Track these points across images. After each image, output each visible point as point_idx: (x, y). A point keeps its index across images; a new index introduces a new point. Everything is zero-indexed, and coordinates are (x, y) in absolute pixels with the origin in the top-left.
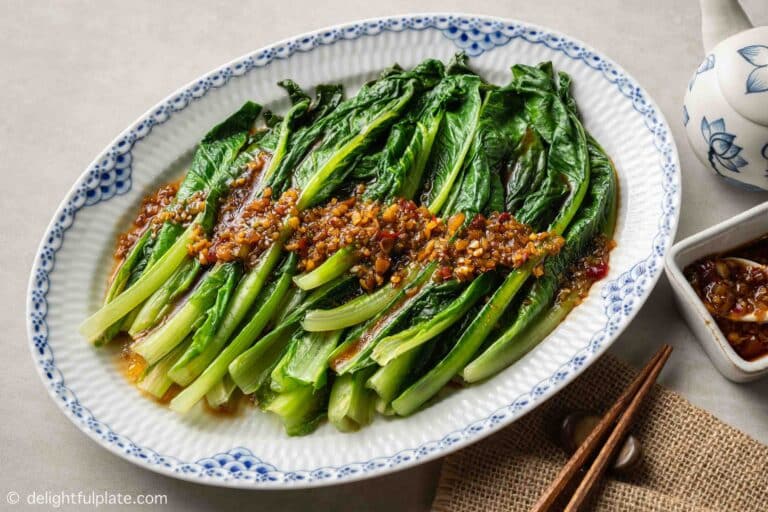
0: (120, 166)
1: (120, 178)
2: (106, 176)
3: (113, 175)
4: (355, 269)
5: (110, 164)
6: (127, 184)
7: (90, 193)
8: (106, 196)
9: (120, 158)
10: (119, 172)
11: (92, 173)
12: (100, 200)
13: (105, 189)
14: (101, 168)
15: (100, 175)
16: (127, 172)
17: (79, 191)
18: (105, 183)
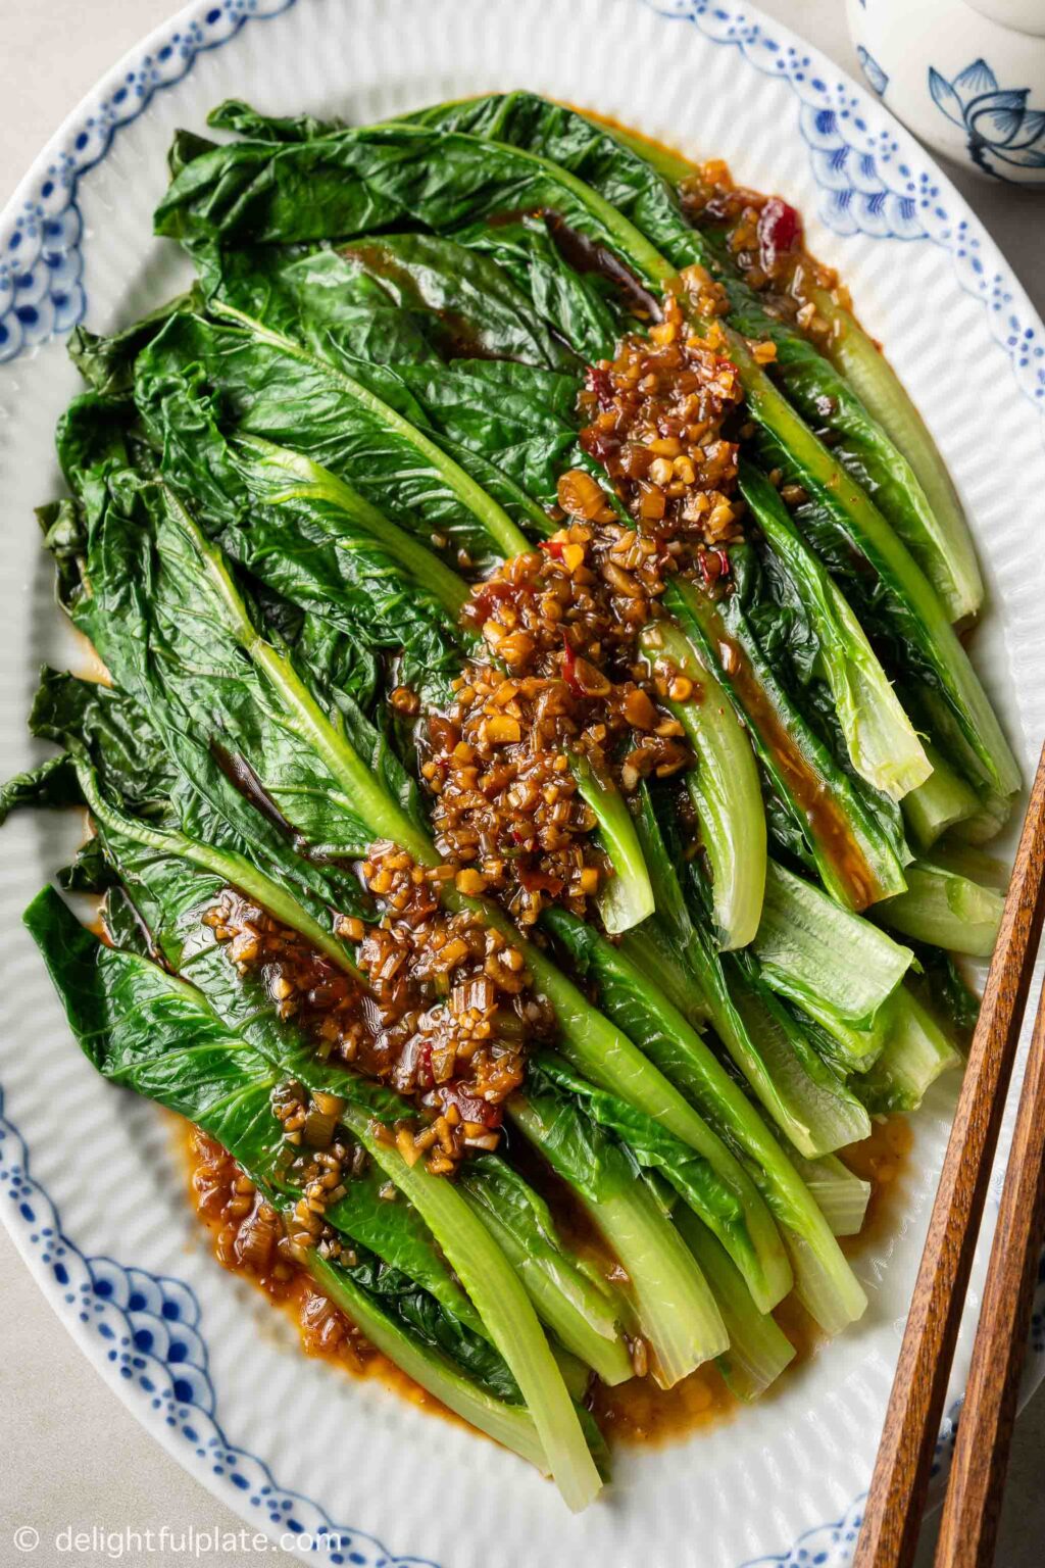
0: (122, 1297)
1: (156, 1304)
2: (143, 1340)
3: (142, 1320)
4: (630, 775)
5: (113, 1318)
6: (172, 1290)
7: (182, 1391)
8: (195, 1355)
9: (102, 1289)
10: (137, 1302)
11: (126, 1372)
12: (205, 1372)
13: (177, 1352)
14: (117, 1345)
15: (136, 1354)
16: (141, 1282)
17: (172, 1421)
18: (161, 1348)
